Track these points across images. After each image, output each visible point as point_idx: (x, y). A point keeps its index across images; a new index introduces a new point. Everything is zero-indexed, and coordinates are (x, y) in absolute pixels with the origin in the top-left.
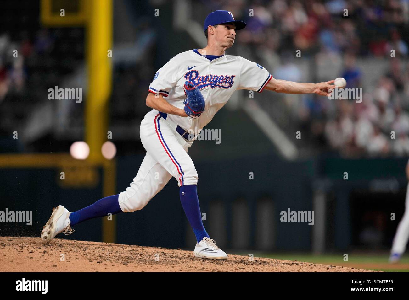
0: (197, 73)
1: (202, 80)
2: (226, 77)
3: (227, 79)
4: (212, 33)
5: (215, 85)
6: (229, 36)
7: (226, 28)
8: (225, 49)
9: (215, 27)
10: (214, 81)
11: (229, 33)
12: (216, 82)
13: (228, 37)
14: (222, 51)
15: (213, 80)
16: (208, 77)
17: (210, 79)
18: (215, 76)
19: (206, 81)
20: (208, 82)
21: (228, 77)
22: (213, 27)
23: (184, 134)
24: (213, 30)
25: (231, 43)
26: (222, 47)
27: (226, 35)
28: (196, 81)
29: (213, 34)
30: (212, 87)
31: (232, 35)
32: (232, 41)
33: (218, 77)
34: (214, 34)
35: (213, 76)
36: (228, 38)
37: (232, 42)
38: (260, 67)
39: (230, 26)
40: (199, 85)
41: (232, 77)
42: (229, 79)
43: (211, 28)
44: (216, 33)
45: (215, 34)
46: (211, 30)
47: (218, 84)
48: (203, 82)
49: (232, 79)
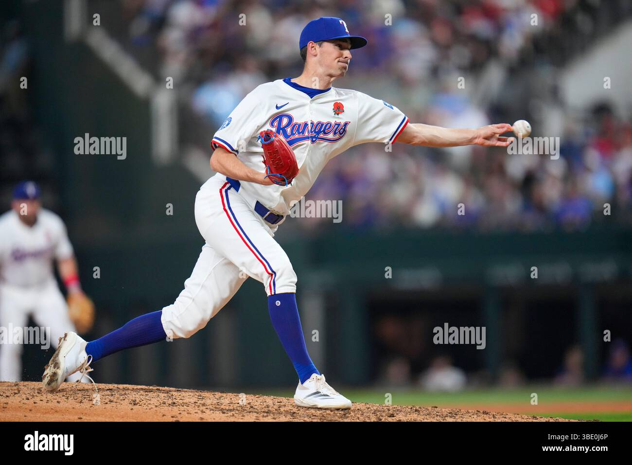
4: (315, 54)
8: (332, 79)
11: (341, 55)
13: (339, 61)
14: (329, 83)
15: (315, 130)
18: (319, 123)
19: (303, 132)
21: (339, 125)
23: (267, 215)
24: (315, 49)
25: (344, 71)
26: (329, 77)
27: (336, 57)
28: (289, 130)
29: (316, 56)
31: (346, 57)
32: (345, 68)
33: (322, 125)
36: (340, 63)
41: (346, 124)
42: (340, 128)
44: (321, 54)
46: (313, 49)
48: (299, 133)
49: (345, 128)
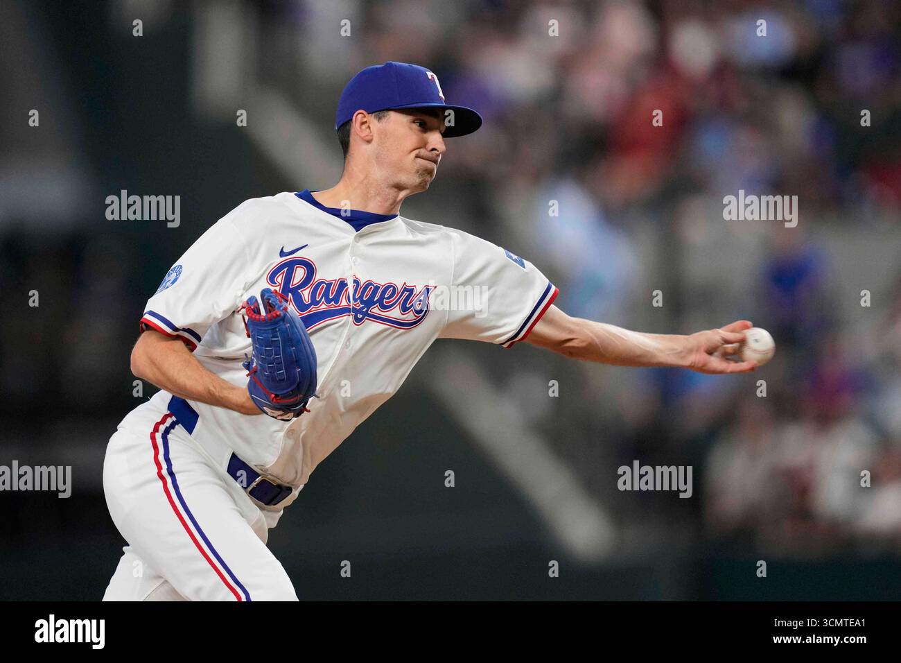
0: (310, 268)
1: (326, 294)
2: (406, 290)
3: (408, 297)
5: (366, 314)
6: (423, 152)
7: (416, 126)
9: (379, 119)
10: (362, 302)
12: (369, 303)
16: (346, 285)
17: (351, 291)
20: (344, 303)
22: (371, 119)
30: (358, 321)
34: (372, 140)
35: (363, 281)
37: (431, 176)
38: (515, 260)
39: (430, 120)
40: (314, 309)
43: (365, 120)
45: (374, 139)
47: (376, 310)
